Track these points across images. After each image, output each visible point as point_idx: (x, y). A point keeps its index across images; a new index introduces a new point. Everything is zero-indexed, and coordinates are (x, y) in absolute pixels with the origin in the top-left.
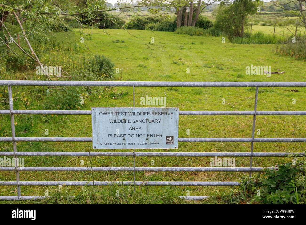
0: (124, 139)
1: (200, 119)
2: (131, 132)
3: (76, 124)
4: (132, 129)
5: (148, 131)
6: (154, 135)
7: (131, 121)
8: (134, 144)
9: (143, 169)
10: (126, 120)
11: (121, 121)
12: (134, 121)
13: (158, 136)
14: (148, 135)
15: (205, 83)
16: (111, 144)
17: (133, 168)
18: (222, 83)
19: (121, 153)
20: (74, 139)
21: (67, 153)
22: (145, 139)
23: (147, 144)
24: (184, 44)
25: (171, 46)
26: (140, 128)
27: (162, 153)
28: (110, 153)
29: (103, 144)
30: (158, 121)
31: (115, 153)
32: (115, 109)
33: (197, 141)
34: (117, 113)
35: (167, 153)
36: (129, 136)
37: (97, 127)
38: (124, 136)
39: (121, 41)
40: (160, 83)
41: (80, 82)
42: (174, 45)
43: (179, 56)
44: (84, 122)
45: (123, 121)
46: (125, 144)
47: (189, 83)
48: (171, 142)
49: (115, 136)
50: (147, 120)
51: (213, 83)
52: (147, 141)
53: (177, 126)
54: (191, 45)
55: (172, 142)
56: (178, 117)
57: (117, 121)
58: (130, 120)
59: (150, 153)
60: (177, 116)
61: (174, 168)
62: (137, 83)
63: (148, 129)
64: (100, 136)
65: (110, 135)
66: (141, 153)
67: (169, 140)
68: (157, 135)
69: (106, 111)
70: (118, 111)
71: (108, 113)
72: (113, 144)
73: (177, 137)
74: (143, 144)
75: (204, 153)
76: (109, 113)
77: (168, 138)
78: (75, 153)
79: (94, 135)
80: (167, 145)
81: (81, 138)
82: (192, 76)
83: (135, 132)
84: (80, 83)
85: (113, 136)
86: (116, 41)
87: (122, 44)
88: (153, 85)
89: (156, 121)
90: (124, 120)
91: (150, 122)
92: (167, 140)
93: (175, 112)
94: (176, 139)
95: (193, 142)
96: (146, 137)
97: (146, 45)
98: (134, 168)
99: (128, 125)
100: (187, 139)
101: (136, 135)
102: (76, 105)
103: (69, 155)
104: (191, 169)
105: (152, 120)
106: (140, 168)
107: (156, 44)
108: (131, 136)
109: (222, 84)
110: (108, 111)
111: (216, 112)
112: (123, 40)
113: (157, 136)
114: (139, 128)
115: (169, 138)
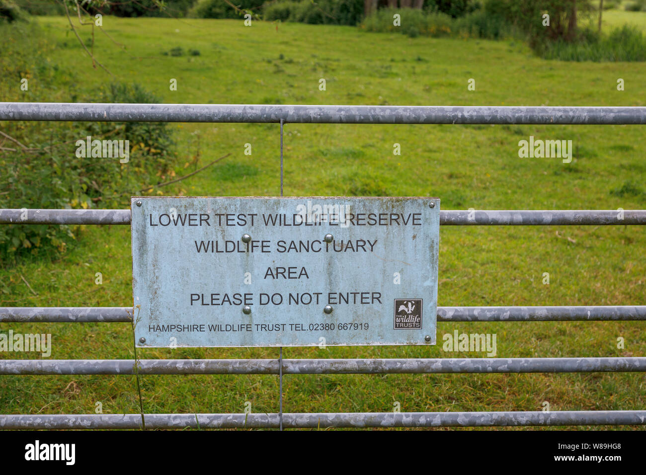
0: (247, 312)
1: (470, 279)
2: (269, 285)
3: (54, 295)
4: (274, 273)
5: (331, 283)
6: (351, 297)
7: (273, 247)
8: (281, 327)
9: (313, 420)
10: (255, 244)
11: (236, 246)
12: (283, 248)
13: (368, 301)
14: (332, 296)
15: (533, 111)
16: (200, 328)
17: (275, 417)
18: (590, 111)
19: (235, 362)
20: (68, 311)
21: (40, 364)
22: (322, 310)
23: (327, 327)
24: (392, 60)
25: (352, 68)
26: (304, 272)
27: (381, 363)
28: (196, 363)
29: (170, 328)
30: (367, 246)
31: (212, 363)
32: (215, 202)
33: (501, 318)
34: (223, 218)
35: (396, 363)
36: (265, 299)
37: (150, 267)
38: (248, 302)
39: (190, 51)
40: (375, 110)
41: (92, 107)
42: (362, 65)
43: (379, 95)
44: (82, 290)
45: (243, 246)
46: (248, 327)
47: (475, 110)
48: (413, 319)
49: (214, 302)
50: (328, 241)
51: (559, 110)
52: (327, 319)
53: (432, 262)
54: (415, 64)
55: (416, 319)
56: (438, 233)
57: (221, 247)
58: (268, 244)
59: (335, 363)
60: (435, 228)
61: (420, 416)
62: (296, 109)
63: (330, 274)
64: (161, 299)
65: (195, 297)
66: (305, 363)
67: (406, 313)
68: (364, 296)
69: (183, 209)
70: (226, 208)
71: (192, 217)
72: (206, 329)
73: (431, 304)
74: (313, 327)
75: (527, 362)
76: (195, 217)
77: (402, 308)
78: (71, 363)
79: (139, 296)
80: (399, 331)
81: (92, 310)
82: (427, 154)
83: (285, 286)
84: (90, 110)
85: (208, 300)
86: (173, 50)
87: (193, 59)
88: (349, 116)
89: (361, 244)
90: (246, 241)
91: (337, 248)
92: (398, 313)
93: (426, 212)
94: (430, 311)
95: (489, 320)
96: (324, 304)
97: (269, 62)
98: (280, 415)
99: (262, 261)
100: (469, 310)
101: (290, 295)
102: (53, 238)
103: (49, 370)
104: (482, 420)
105: (345, 242)
106: (302, 417)
107: (301, 60)
108: (271, 299)
109: (592, 114)
110: (190, 212)
111: (570, 213)
112: (194, 49)
113: (364, 301)
114: (298, 271)
115: (406, 305)
